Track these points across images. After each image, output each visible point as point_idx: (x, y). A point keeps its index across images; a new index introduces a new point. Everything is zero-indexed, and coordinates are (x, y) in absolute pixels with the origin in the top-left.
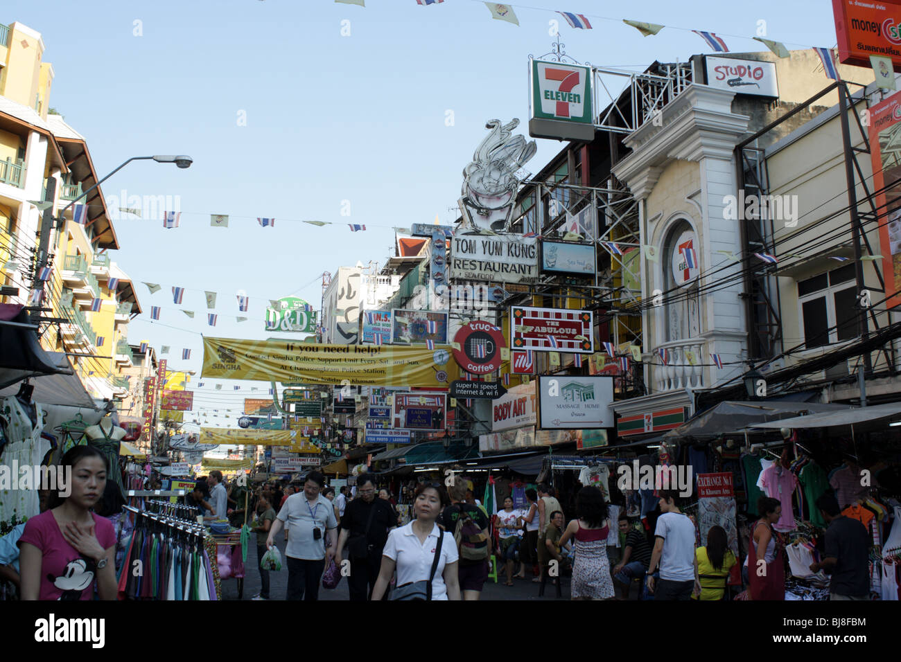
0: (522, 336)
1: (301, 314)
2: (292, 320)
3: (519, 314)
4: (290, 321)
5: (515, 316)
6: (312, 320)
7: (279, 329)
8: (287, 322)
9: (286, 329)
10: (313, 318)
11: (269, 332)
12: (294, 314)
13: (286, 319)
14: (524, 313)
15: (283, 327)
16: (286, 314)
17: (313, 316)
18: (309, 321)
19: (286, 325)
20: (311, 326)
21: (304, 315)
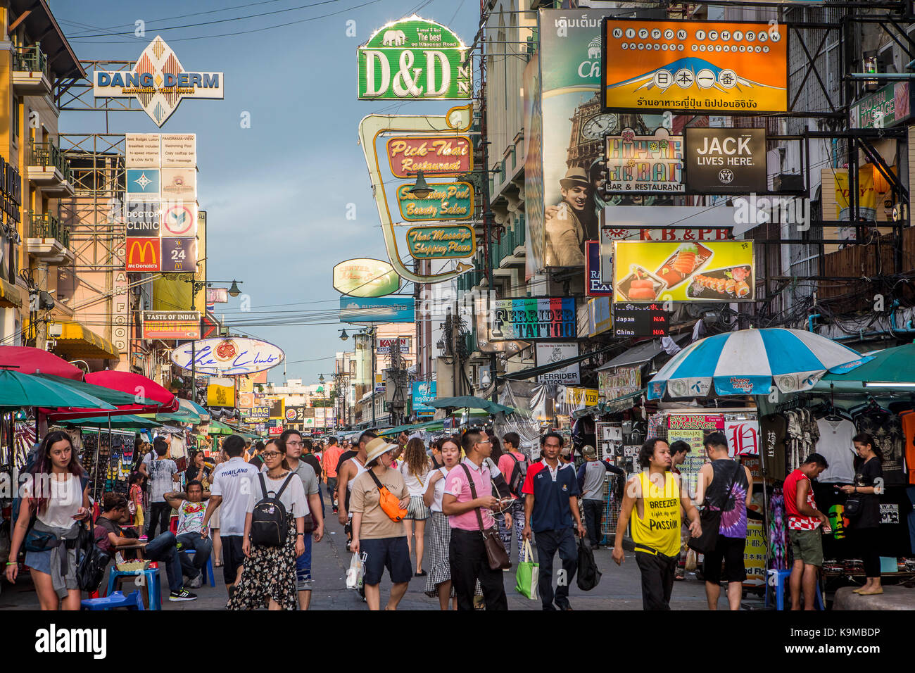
1: (436, 56)
2: (418, 71)
4: (412, 74)
6: (461, 69)
7: (390, 94)
8: (407, 77)
9: (406, 92)
13: (404, 70)
16: (403, 59)
17: (463, 59)
18: (454, 70)
19: (404, 85)
20: (461, 83)
21: (444, 58)
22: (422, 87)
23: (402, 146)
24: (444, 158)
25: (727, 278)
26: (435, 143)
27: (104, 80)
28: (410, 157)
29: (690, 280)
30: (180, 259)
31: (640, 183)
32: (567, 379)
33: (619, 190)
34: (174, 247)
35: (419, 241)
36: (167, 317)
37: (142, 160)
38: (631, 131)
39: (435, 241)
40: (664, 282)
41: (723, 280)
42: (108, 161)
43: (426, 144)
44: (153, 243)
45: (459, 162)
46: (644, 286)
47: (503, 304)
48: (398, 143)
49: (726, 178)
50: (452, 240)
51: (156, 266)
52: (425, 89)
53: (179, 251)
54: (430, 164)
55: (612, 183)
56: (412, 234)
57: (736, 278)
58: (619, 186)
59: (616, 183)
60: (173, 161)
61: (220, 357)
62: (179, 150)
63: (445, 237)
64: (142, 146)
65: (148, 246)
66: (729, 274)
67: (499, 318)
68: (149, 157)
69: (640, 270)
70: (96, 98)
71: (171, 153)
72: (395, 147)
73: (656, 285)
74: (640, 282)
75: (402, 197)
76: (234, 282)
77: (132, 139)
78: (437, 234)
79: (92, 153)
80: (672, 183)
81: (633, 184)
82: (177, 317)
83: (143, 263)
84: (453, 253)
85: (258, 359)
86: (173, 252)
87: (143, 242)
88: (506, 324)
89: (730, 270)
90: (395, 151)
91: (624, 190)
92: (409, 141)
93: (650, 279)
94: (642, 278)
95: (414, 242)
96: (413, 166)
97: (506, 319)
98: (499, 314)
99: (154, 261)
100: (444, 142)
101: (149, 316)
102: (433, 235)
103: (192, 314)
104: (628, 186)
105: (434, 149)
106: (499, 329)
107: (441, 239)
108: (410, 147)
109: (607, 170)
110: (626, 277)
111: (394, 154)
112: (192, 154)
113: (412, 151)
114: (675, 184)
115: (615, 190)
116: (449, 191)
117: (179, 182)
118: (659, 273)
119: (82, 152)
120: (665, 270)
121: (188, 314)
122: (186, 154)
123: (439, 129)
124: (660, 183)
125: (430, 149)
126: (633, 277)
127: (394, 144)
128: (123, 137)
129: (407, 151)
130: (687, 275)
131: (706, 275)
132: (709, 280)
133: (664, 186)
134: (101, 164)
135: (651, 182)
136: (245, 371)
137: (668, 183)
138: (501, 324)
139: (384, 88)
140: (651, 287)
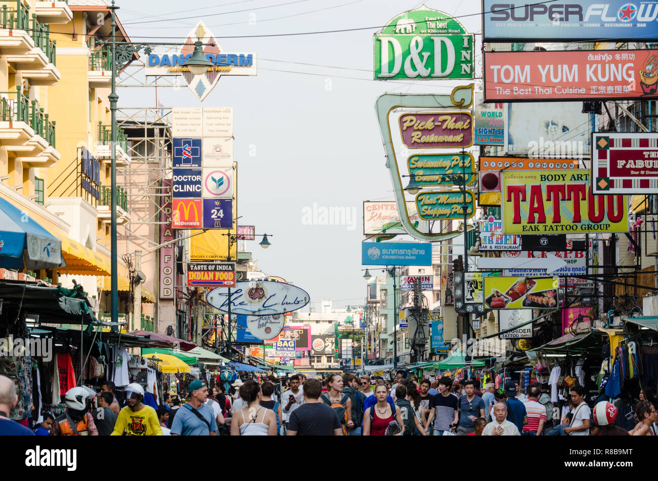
0: (608, 175)
1: (442, 42)
2: (426, 55)
3: (603, 143)
4: (421, 57)
5: (598, 147)
6: (464, 53)
7: (402, 75)
8: (417, 60)
9: (416, 74)
10: (466, 49)
11: (383, 82)
12: (429, 44)
13: (414, 54)
14: (611, 142)
15: (409, 71)
16: (413, 44)
17: (466, 44)
18: (458, 54)
19: (414, 67)
20: (464, 66)
21: (449, 44)
22: (430, 69)
23: (411, 121)
24: (449, 131)
25: (544, 296)
26: (441, 118)
27: (154, 61)
28: (418, 130)
29: (524, 297)
30: (219, 217)
31: (497, 245)
32: (523, 334)
33: (486, 249)
34: (214, 207)
35: (426, 205)
36: (207, 267)
37: (186, 130)
38: (493, 217)
39: (440, 204)
40: (510, 298)
41: (541, 298)
42: (157, 131)
43: (432, 119)
44: (195, 203)
45: (462, 135)
46: (499, 300)
47: (475, 276)
48: (409, 118)
49: (544, 242)
50: (455, 203)
51: (198, 224)
52: (432, 71)
53: (218, 211)
54: (437, 136)
55: (482, 245)
56: (420, 198)
57: (548, 296)
58: (486, 247)
59: (484, 245)
60: (213, 131)
61: (251, 300)
62: (218, 121)
63: (450, 201)
64: (186, 119)
65: (192, 206)
66: (545, 294)
67: (471, 287)
68: (192, 128)
69: (497, 292)
70: (147, 76)
71: (211, 125)
72: (406, 121)
73: (505, 300)
74: (497, 298)
75: (412, 166)
76: (265, 235)
77: (178, 113)
78: (443, 198)
79: (143, 123)
80: (515, 245)
81: (493, 246)
82: (216, 268)
83: (187, 221)
84: (456, 214)
85: (285, 302)
86: (212, 212)
87: (187, 203)
88: (476, 291)
89: (546, 292)
90: (406, 125)
91: (488, 249)
92: (419, 117)
93: (502, 297)
94: (498, 296)
95: (422, 206)
96: (422, 139)
97: (476, 288)
98: (472, 284)
99: (197, 219)
100: (449, 117)
101: (192, 266)
102: (438, 200)
103: (229, 265)
104: (491, 247)
105: (440, 124)
106: (471, 295)
107: (445, 203)
108: (419, 122)
109: (480, 238)
110: (489, 296)
111: (405, 128)
112: (229, 125)
113: (420, 125)
114: (516, 246)
115: (483, 249)
116: (453, 160)
117: (218, 149)
118: (507, 293)
119: (134, 123)
120: (511, 292)
121: (225, 265)
122: (224, 125)
123: (445, 106)
124: (508, 245)
125: (437, 124)
126: (493, 296)
127: (405, 119)
128: (170, 110)
129: (417, 124)
130: (522, 295)
131: (533, 294)
132: (534, 297)
133: (510, 247)
134: (151, 133)
135: (503, 245)
136: (273, 312)
137: (512, 245)
138: (473, 291)
139: (396, 70)
140: (503, 301)
